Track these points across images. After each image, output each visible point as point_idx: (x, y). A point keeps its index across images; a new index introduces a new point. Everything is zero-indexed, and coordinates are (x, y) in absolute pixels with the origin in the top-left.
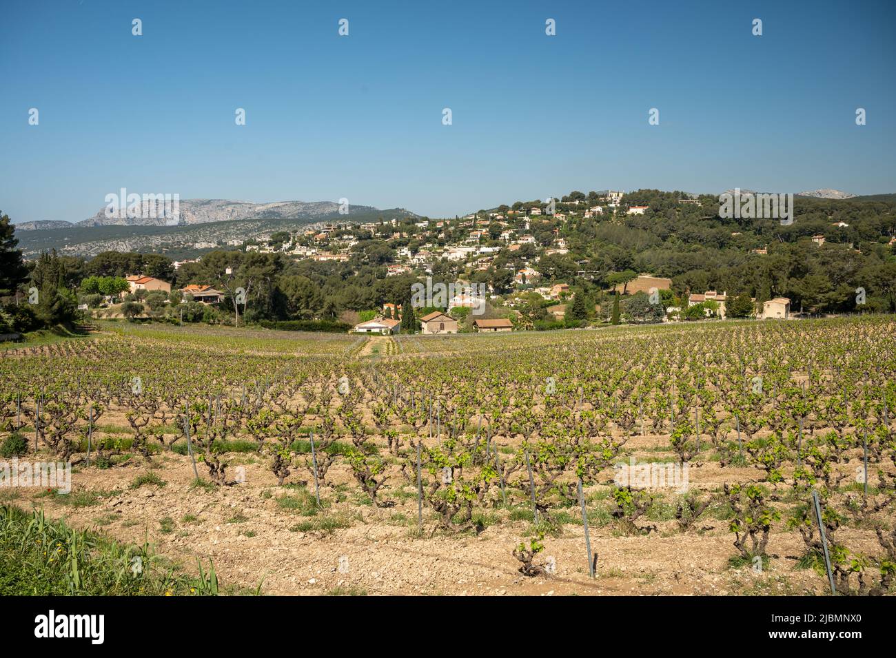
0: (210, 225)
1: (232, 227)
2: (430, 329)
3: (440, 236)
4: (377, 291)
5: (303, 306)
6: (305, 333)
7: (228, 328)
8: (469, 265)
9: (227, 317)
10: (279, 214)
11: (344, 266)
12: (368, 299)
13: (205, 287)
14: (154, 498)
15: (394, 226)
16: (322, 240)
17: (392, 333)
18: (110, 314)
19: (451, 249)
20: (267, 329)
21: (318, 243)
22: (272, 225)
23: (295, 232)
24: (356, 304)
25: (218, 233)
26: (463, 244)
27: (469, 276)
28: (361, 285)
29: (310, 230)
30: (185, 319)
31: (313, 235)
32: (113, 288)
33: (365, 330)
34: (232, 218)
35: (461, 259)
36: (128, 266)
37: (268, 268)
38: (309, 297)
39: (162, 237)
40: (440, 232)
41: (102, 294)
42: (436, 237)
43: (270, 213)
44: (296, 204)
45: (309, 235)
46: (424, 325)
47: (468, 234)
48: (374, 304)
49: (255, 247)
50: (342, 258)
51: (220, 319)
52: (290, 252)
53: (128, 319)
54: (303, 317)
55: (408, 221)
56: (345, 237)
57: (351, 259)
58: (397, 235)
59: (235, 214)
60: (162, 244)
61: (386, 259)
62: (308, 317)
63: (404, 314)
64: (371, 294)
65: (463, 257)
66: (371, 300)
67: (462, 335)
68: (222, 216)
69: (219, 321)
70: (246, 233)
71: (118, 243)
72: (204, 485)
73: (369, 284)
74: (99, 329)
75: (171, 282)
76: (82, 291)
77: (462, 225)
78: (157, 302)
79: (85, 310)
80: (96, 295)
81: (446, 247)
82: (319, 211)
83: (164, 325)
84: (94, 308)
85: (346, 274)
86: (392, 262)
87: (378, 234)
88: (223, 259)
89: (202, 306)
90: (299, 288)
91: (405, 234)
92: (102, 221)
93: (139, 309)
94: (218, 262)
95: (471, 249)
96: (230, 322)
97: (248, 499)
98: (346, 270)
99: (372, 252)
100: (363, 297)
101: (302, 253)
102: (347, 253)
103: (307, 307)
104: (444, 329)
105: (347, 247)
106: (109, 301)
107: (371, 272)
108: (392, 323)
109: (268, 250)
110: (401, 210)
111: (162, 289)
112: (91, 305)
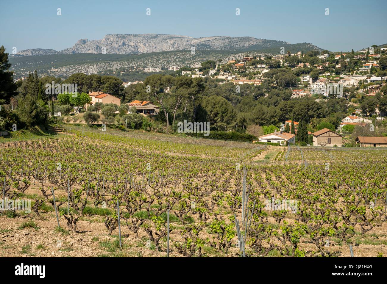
0: (156, 54)
1: (173, 56)
2: (319, 143)
3: (337, 66)
4: (281, 110)
5: (219, 120)
6: (218, 141)
7: (160, 134)
8: (360, 91)
9: (160, 126)
10: (210, 46)
11: (256, 89)
12: (273, 116)
13: (145, 103)
14: (29, 236)
15: (299, 57)
16: (241, 68)
17: (288, 144)
18: (75, 121)
19: (346, 77)
20: (190, 137)
21: (237, 70)
22: (204, 55)
23: (220, 61)
24: (262, 120)
25: (162, 60)
26: (356, 74)
27: (359, 100)
28: (269, 104)
29: (232, 59)
30: (129, 126)
31: (234, 64)
32: (80, 101)
33: (266, 141)
34: (174, 49)
35: (354, 86)
36: (91, 85)
37: (193, 89)
38: (224, 113)
39: (120, 63)
40: (337, 62)
41: (72, 105)
42: (334, 67)
43: (203, 45)
44: (223, 38)
45: (231, 63)
46: (315, 139)
47: (361, 65)
48: (277, 120)
49: (188, 72)
50: (256, 82)
51: (155, 127)
52: (215, 77)
53: (88, 124)
54: (219, 129)
55: (311, 53)
56: (259, 66)
57: (263, 83)
58: (301, 65)
59: (176, 46)
60: (120, 68)
61: (291, 84)
62: (223, 129)
63: (299, 129)
64: (276, 112)
65: (355, 84)
66: (275, 117)
67: (345, 148)
68: (166, 47)
69: (154, 129)
70: (183, 61)
71: (89, 67)
72: (62, 231)
73: (275, 104)
74: (65, 131)
75: (122, 97)
76: (58, 102)
77: (356, 58)
78: (110, 113)
79: (59, 116)
80: (68, 106)
81: (341, 76)
82: (241, 44)
83: (113, 130)
84: (66, 115)
85: (258, 96)
86: (296, 87)
87: (286, 64)
88: (159, 82)
89: (142, 117)
90: (216, 106)
91: (308, 65)
92: (78, 50)
93: (96, 117)
94: (155, 83)
95: (362, 78)
96: (162, 130)
97: (81, 240)
98: (259, 92)
99: (280, 78)
100: (269, 115)
101: (224, 78)
102: (260, 79)
103: (222, 121)
104: (331, 143)
105: (260, 74)
106: (76, 110)
107: (278, 95)
108: (289, 136)
109: (198, 75)
110: (308, 44)
111: (114, 103)
112: (64, 113)
